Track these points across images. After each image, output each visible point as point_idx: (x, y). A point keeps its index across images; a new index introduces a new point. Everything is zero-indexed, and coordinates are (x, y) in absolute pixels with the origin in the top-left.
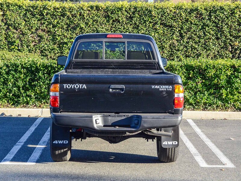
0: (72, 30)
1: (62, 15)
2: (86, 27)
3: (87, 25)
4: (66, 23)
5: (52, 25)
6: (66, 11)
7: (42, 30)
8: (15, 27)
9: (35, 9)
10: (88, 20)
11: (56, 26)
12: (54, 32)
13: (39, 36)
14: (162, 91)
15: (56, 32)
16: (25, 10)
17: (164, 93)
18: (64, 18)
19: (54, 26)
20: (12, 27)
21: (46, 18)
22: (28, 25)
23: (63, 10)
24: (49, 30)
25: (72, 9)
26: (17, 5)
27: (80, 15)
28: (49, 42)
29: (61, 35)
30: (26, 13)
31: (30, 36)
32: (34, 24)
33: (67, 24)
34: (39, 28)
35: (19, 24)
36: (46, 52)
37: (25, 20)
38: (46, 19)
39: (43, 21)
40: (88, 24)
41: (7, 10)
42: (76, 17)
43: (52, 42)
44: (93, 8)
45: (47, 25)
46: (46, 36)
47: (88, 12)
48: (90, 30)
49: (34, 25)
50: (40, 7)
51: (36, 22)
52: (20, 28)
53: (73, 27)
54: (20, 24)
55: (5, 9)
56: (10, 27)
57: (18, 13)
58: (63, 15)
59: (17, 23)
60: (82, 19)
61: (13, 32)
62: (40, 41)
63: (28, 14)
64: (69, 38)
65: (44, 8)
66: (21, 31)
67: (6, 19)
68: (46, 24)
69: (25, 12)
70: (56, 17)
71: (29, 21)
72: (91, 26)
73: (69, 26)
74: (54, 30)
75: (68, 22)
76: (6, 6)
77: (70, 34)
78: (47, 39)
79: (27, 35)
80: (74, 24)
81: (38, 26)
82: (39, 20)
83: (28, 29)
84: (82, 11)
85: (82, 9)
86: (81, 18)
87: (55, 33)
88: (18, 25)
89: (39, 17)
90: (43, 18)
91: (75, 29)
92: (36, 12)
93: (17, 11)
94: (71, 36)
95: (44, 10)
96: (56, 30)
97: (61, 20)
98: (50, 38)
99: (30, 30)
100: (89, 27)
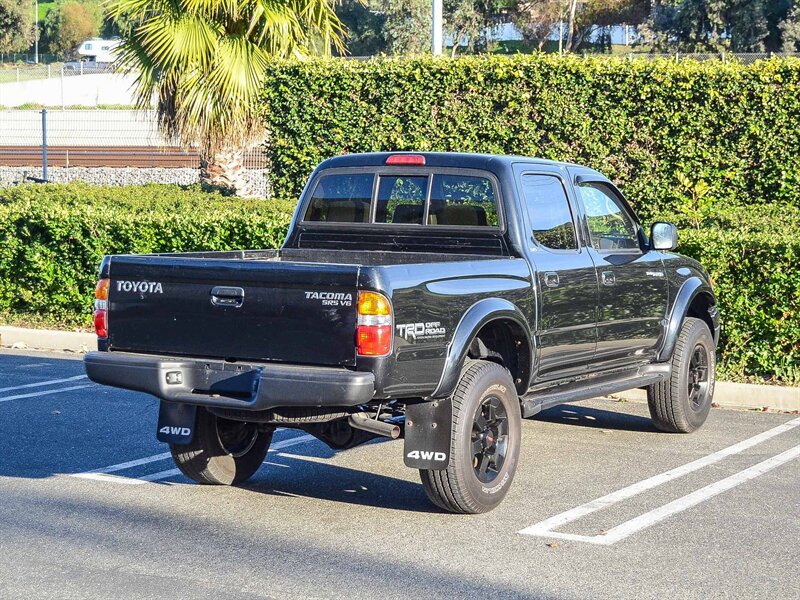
0: (727, 141)
1: (695, 99)
2: (768, 133)
3: (771, 128)
4: (708, 121)
5: (667, 130)
6: (707, 86)
7: (639, 142)
8: (563, 133)
9: (620, 82)
10: (775, 112)
11: (679, 131)
12: (674, 148)
13: (630, 160)
14: (329, 307)
15: (679, 149)
16: (593, 86)
17: (333, 312)
18: (702, 108)
19: (673, 133)
20: (555, 134)
21: (649, 109)
22: (600, 127)
23: (699, 85)
24: (658, 142)
25: (727, 80)
26: (570, 72)
27: (751, 97)
28: (661, 178)
29: (693, 158)
30: (596, 93)
31: (604, 162)
32: (618, 125)
33: (711, 124)
34: (632, 137)
35: (573, 126)
36: (649, 207)
37: (591, 115)
38: (651, 112)
39: (642, 118)
40: (774, 124)
41: (542, 88)
42: (737, 102)
43: (667, 178)
44: (791, 75)
45: (655, 128)
46: (650, 160)
47: (774, 88)
48: (781, 144)
49: (616, 128)
50: (635, 77)
51: (623, 120)
52: (578, 138)
53: (729, 133)
54: (578, 126)
55: (538, 84)
56: (551, 135)
57: (572, 96)
58: (700, 99)
59: (569, 123)
60: (756, 110)
61: (560, 149)
62: (633, 175)
63: (599, 95)
64: (717, 165)
65: (645, 78)
66: (580, 146)
67: (539, 112)
68: (650, 124)
69: (591, 92)
70: (679, 105)
71: (602, 118)
72: (784, 130)
73: (717, 129)
74: (675, 143)
75: (713, 118)
76: (542, 75)
77: (722, 154)
78: (654, 169)
79: (596, 157)
80: (733, 124)
81: (628, 133)
82: (631, 114)
83: (600, 140)
84: (756, 85)
85: (756, 78)
86: (752, 106)
87: (676, 152)
88: (570, 129)
89: (630, 104)
90: (642, 109)
91: (733, 138)
92: (624, 91)
93: (569, 89)
94: (723, 161)
95: (644, 83)
96: (679, 142)
97: (695, 114)
98: (662, 165)
99: (606, 145)
100: (777, 132)
